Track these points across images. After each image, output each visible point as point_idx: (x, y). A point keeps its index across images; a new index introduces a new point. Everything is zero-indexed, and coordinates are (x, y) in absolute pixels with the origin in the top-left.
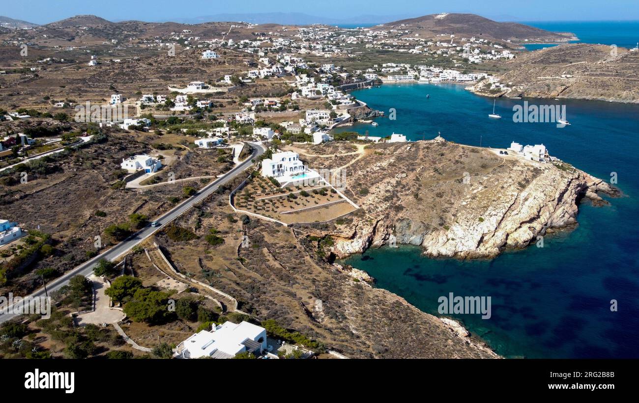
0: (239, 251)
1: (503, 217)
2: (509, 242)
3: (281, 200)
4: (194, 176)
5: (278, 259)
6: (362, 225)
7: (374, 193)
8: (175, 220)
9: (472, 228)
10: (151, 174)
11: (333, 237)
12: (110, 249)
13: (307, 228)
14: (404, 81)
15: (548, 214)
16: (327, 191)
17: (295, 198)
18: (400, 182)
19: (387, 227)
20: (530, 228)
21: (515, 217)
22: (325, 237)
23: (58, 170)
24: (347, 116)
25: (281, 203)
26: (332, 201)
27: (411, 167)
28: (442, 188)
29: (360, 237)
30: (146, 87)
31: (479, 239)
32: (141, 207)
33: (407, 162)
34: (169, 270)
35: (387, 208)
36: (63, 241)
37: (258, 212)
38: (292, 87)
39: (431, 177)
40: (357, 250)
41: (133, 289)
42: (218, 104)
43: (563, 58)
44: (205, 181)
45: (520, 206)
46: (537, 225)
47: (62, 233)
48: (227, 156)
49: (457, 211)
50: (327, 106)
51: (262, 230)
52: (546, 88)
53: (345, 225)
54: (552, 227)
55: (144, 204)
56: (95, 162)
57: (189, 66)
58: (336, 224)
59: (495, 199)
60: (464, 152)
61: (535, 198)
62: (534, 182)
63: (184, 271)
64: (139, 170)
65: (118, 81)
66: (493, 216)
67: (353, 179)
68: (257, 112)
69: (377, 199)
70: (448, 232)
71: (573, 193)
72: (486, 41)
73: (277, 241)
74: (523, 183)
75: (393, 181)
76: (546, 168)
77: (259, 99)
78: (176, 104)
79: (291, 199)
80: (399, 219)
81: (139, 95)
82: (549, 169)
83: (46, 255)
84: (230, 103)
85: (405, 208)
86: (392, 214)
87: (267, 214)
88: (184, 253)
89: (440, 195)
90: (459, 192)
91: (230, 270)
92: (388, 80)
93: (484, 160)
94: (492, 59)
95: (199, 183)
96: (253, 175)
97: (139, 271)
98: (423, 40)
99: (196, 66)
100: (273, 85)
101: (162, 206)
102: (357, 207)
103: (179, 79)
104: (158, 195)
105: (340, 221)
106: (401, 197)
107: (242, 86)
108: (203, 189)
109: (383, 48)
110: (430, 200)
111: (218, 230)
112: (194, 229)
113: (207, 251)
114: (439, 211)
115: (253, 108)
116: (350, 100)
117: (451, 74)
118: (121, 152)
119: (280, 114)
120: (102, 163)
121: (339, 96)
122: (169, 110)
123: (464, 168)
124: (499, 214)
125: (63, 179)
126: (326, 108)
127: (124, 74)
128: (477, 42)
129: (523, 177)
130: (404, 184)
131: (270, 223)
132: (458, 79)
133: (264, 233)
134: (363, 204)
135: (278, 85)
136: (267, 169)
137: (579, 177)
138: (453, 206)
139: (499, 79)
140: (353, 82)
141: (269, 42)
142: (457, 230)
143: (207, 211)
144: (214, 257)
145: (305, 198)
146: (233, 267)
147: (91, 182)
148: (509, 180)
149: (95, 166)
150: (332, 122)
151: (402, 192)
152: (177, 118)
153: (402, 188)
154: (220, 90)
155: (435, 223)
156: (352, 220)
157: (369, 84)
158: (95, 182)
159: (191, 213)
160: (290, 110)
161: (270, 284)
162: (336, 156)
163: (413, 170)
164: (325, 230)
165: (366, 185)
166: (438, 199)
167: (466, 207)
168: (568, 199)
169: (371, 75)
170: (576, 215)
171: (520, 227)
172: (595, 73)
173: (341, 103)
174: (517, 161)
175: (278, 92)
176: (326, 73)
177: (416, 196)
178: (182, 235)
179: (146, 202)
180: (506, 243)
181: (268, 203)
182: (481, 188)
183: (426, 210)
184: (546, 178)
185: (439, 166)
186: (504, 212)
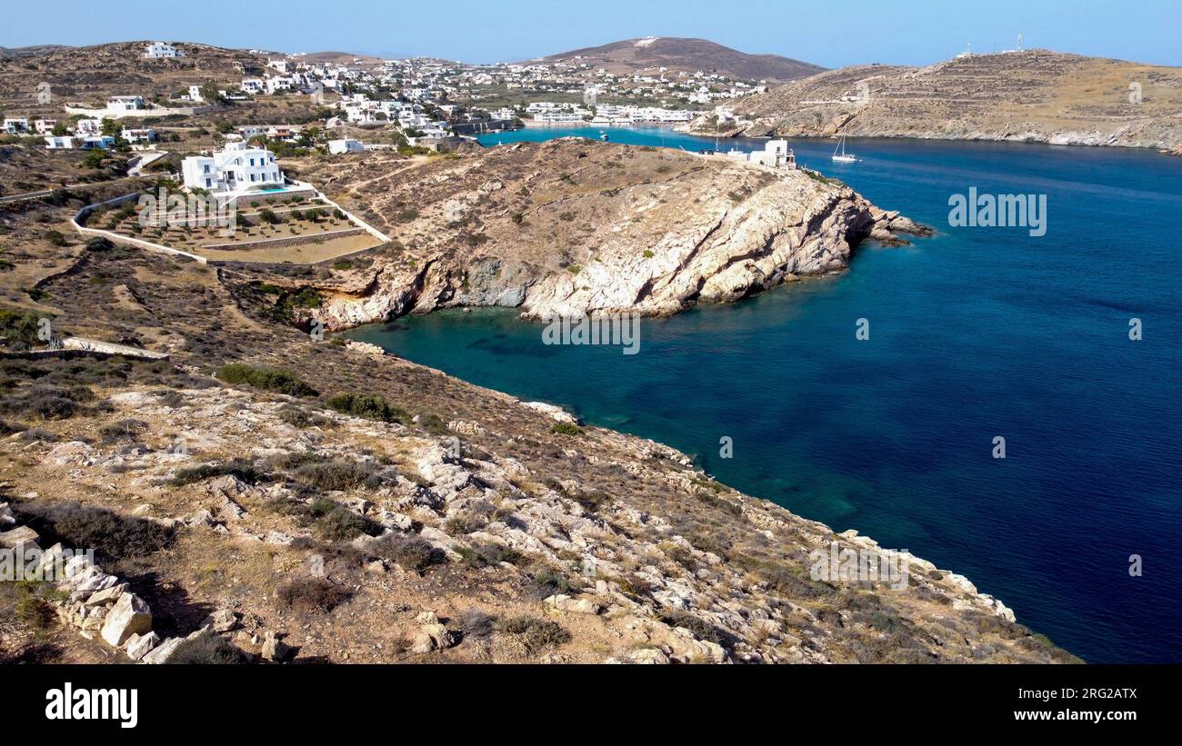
0: (44, 282)
1: (696, 250)
2: (705, 292)
5: (149, 303)
6: (392, 269)
7: (428, 217)
9: (628, 268)
11: (323, 293)
13: (258, 270)
14: (565, 123)
15: (787, 247)
16: (325, 214)
17: (249, 226)
19: (449, 275)
20: (749, 267)
21: (718, 249)
22: (300, 290)
26: (333, 230)
27: (514, 174)
28: (573, 206)
29: (385, 293)
30: (15, 107)
31: (640, 285)
33: (509, 166)
35: (452, 240)
38: (330, 109)
39: (554, 188)
40: (375, 316)
42: (170, 135)
44: (27, 187)
45: (731, 231)
46: (766, 265)
48: (115, 163)
49: (601, 242)
50: (398, 139)
52: (815, 118)
53: (353, 271)
54: (795, 273)
57: (116, 70)
58: (332, 270)
59: (682, 220)
61: (761, 218)
62: (761, 192)
66: (674, 249)
67: (389, 197)
69: (433, 226)
70: (577, 278)
71: (839, 222)
72: (722, 78)
73: (165, 281)
74: (739, 193)
75: (473, 196)
76: (787, 175)
77: (255, 128)
78: (77, 135)
80: (476, 259)
82: (793, 177)
85: (489, 238)
86: (462, 250)
89: (568, 217)
90: (608, 211)
92: (537, 123)
93: (664, 160)
95: (7, 186)
96: (157, 187)
99: (131, 71)
100: (291, 105)
102: (385, 239)
103: (90, 93)
105: (344, 263)
106: (486, 221)
107: (225, 106)
109: (538, 88)
110: (546, 225)
111: (11, 251)
114: (562, 243)
116: (445, 129)
117: (652, 113)
121: (422, 123)
123: (623, 173)
124: (686, 245)
128: (706, 78)
129: (739, 185)
130: (496, 199)
131: (164, 255)
133: (139, 268)
134: (402, 235)
135: (302, 106)
137: (852, 198)
138: (593, 233)
139: (733, 110)
140: (465, 122)
142: (597, 273)
148: (711, 189)
151: (489, 213)
153: (491, 207)
154: (175, 111)
155: (552, 262)
156: (370, 262)
157: (497, 126)
163: (517, 178)
164: (302, 278)
165: (416, 205)
166: (563, 224)
167: (619, 236)
168: (831, 230)
169: (504, 113)
170: (846, 257)
171: (727, 266)
172: (899, 93)
173: (426, 135)
174: (731, 163)
175: (299, 116)
177: (518, 218)
180: (698, 294)
181: (180, 233)
182: (653, 202)
183: (536, 242)
184: (786, 188)
185: (572, 170)
186: (697, 242)
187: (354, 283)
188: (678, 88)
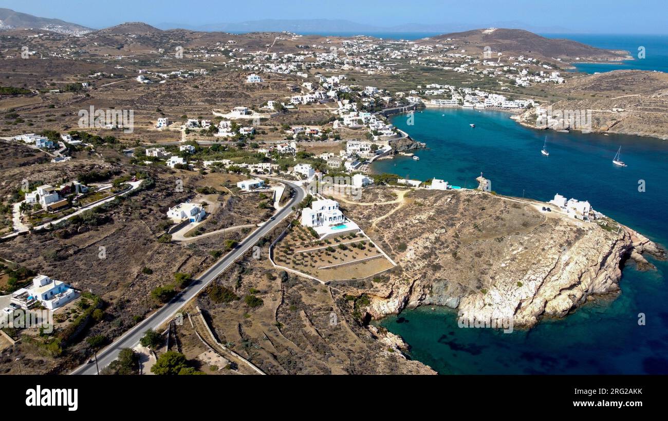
0: (277, 314)
1: (543, 282)
2: (548, 310)
3: (319, 254)
4: (236, 225)
5: (315, 323)
6: (399, 284)
7: (412, 249)
8: (217, 278)
9: (510, 293)
10: (196, 224)
11: (369, 296)
12: (156, 313)
13: (344, 286)
14: (447, 106)
15: (589, 280)
16: (365, 244)
17: (333, 251)
18: (439, 238)
19: (424, 287)
20: (569, 296)
21: (554, 283)
22: (361, 296)
23: (109, 220)
24: (388, 148)
25: (320, 256)
26: (370, 256)
27: (450, 222)
28: (481, 247)
29: (396, 297)
30: (191, 111)
31: (516, 305)
32: (185, 263)
33: (447, 216)
34: (210, 339)
35: (424, 267)
36: (112, 303)
37: (296, 267)
38: (334, 114)
39: (471, 234)
40: (393, 310)
41: (177, 367)
42: (260, 131)
43: (615, 85)
44: (246, 231)
45: (561, 271)
46: (577, 292)
47: (111, 293)
48: (268, 201)
49: (495, 273)
50: (369, 137)
51: (300, 289)
52: (596, 121)
53: (382, 284)
54: (593, 294)
55: (188, 259)
56: (143, 211)
57: (234, 90)
58: (372, 282)
59: (536, 262)
60: (506, 207)
61: (576, 263)
62: (577, 244)
63: (224, 340)
64: (184, 219)
65: (165, 103)
66: (532, 281)
67: (392, 231)
68: (298, 141)
69: (414, 256)
70: (485, 297)
71: (617, 256)
72: (534, 60)
73: (314, 302)
74: (565, 245)
75: (432, 237)
76: (590, 229)
77: (300, 127)
78: (220, 130)
79: (329, 253)
80: (436, 279)
81: (185, 118)
82: (593, 229)
83: (97, 320)
84: (272, 130)
85: (442, 267)
86: (430, 273)
87: (305, 269)
88: (225, 317)
90: (498, 252)
91: (268, 338)
92: (431, 104)
93: (525, 217)
94: (540, 81)
95: (240, 233)
96: (292, 224)
97: (182, 340)
98: (469, 57)
99: (240, 90)
100: (315, 112)
101: (204, 261)
102: (394, 264)
103: (223, 103)
104: (201, 248)
105: (377, 279)
106: (439, 255)
107: (284, 112)
108: (244, 240)
109: (427, 64)
110: (469, 260)
111: (258, 289)
112: (235, 289)
113: (246, 315)
114: (477, 273)
115: (295, 136)
116: (392, 130)
117: (497, 100)
118: (167, 199)
119: (321, 144)
120: (150, 212)
121: (381, 127)
122: (212, 136)
123: (505, 225)
124: (538, 279)
125: (113, 231)
126: (367, 139)
127: (170, 96)
128: (526, 61)
129: (565, 238)
130: (443, 240)
131: (308, 281)
132: (503, 106)
133: (302, 293)
134: (401, 260)
135: (320, 112)
136: (307, 218)
137: (624, 238)
138: (491, 267)
140: (395, 107)
141: (313, 57)
142: (495, 294)
143: (248, 267)
144: (253, 322)
145: (343, 252)
146: (271, 334)
147: (139, 235)
148: (550, 240)
149: (143, 216)
150: (372, 154)
151: (440, 250)
152: (220, 145)
153: (441, 245)
154: (263, 116)
155: (472, 285)
156: (388, 278)
157: (412, 108)
158: (143, 234)
159: (232, 269)
160: (332, 139)
161: (306, 357)
162: (375, 205)
163: (453, 225)
164: (361, 288)
165: (405, 239)
166: (476, 259)
167: (505, 270)
168: (612, 263)
169: (414, 98)
170: (619, 281)
171: (560, 294)
172: (648, 108)
173: (382, 134)
174: (560, 219)
175: (320, 120)
176: (369, 97)
177: (455, 254)
178: (223, 295)
179: (190, 256)
180: (544, 311)
181: (307, 257)
182: (521, 248)
183: (464, 270)
184: (589, 240)
185: (479, 222)
186: (544, 277)
187: (383, 292)
188: (509, 71)
